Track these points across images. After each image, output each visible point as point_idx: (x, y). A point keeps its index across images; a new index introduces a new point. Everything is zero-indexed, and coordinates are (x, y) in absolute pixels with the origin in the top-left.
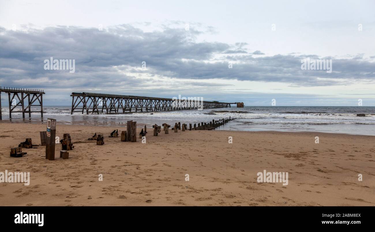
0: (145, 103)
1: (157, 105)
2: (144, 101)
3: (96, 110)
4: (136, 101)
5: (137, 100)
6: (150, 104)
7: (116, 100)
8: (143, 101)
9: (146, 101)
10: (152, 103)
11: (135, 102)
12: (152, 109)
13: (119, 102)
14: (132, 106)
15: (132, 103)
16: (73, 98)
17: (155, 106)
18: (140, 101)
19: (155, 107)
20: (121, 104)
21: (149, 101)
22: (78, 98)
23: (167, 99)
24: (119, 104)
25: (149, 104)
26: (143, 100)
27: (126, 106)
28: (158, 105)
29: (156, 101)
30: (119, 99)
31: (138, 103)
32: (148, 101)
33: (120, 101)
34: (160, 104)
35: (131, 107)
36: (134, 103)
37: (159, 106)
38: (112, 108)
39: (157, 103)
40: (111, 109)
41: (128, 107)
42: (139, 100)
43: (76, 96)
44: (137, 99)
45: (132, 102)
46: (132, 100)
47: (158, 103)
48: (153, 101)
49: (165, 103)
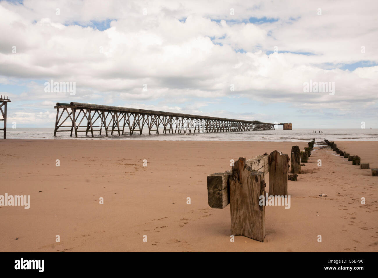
0: (163, 121)
2: (161, 117)
3: (90, 129)
4: (150, 117)
5: (152, 117)
6: (170, 122)
8: (159, 119)
9: (163, 119)
10: (173, 121)
11: (148, 119)
12: (172, 129)
13: (125, 119)
14: (143, 125)
15: (144, 121)
16: (58, 110)
17: (177, 125)
18: (156, 118)
20: (128, 121)
21: (168, 117)
22: (64, 110)
23: (193, 116)
24: (126, 121)
25: (168, 122)
26: (159, 117)
27: (135, 124)
29: (178, 118)
30: (125, 115)
31: (152, 120)
32: (166, 118)
33: (127, 118)
34: (184, 122)
35: (142, 127)
36: (147, 121)
38: (116, 127)
39: (179, 121)
40: (113, 128)
41: (138, 126)
42: (153, 116)
43: (62, 108)
44: (151, 115)
45: (144, 119)
46: (144, 116)
48: (174, 118)
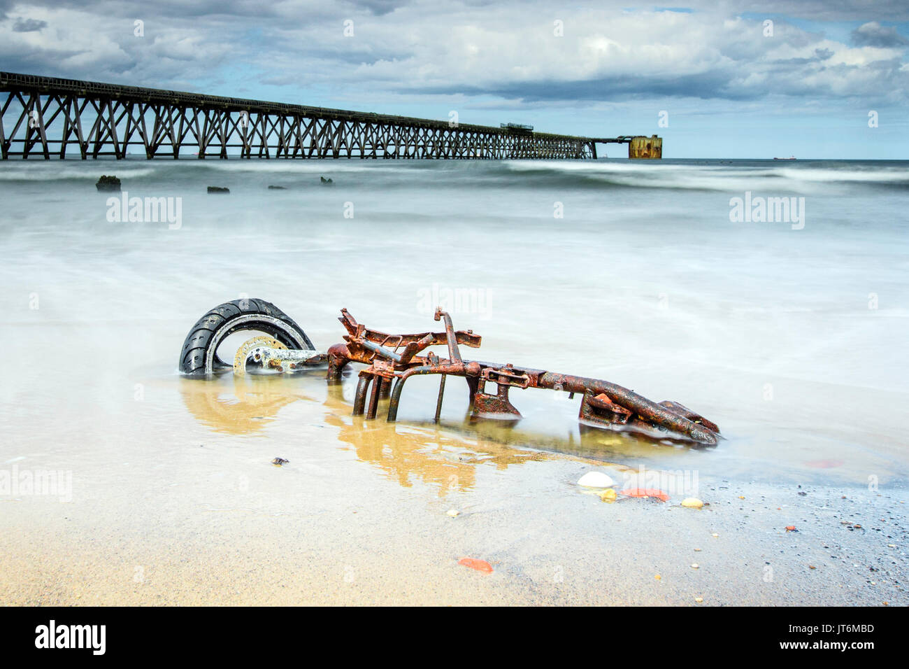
1: (289, 138)
4: (177, 115)
7: (121, 109)
10: (269, 127)
17: (281, 140)
19: (280, 147)
25: (255, 131)
28: (293, 138)
29: (286, 119)
34: (302, 132)
37: (298, 142)
39: (286, 128)
44: (182, 107)
47: (292, 128)
49: (324, 129)
